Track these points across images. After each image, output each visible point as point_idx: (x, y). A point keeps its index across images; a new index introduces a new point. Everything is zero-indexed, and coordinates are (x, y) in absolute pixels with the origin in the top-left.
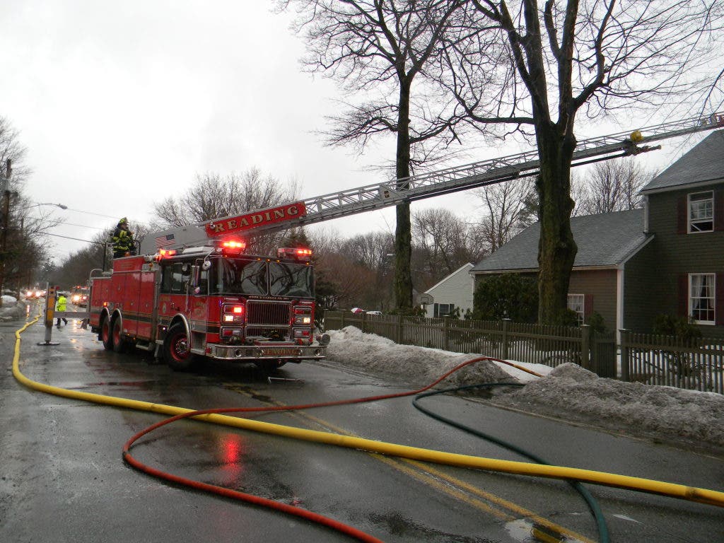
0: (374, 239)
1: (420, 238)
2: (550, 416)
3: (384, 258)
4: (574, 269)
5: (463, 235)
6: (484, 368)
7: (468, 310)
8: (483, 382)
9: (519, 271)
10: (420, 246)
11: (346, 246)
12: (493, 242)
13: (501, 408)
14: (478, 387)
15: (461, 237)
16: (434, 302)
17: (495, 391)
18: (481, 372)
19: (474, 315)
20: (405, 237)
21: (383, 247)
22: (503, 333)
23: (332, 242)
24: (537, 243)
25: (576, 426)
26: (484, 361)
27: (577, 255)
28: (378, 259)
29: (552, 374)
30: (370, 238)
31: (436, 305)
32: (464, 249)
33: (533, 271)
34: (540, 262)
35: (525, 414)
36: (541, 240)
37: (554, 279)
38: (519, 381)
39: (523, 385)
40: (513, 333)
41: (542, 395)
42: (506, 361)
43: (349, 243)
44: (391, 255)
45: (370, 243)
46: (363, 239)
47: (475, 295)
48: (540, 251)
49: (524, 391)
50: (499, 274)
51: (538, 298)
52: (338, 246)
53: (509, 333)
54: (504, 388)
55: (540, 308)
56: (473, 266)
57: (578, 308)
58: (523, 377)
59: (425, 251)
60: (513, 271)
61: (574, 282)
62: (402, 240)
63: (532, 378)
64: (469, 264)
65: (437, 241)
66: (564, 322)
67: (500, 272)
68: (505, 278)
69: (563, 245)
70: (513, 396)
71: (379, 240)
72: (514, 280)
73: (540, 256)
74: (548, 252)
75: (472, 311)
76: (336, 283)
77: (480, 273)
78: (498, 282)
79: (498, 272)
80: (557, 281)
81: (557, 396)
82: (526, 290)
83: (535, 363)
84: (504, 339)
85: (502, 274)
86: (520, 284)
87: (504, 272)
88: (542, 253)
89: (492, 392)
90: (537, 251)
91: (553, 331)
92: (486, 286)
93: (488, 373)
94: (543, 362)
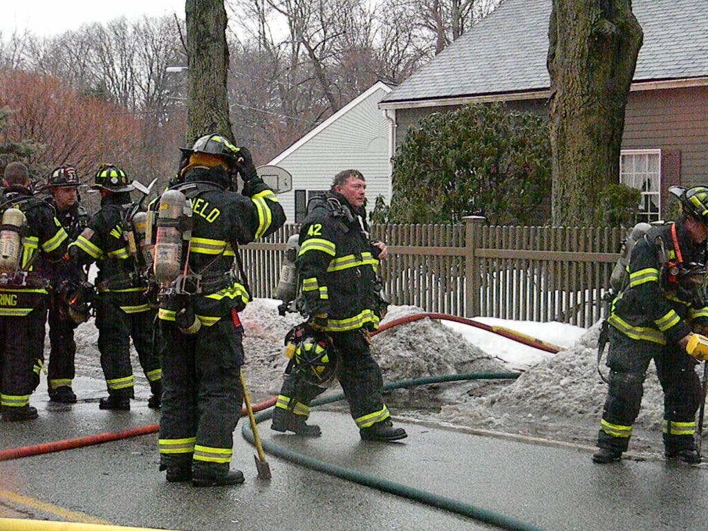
0: (130, 30)
1: (254, 24)
2: (580, 441)
3: (161, 80)
4: (634, 87)
5: (363, 13)
6: (421, 338)
7: (380, 200)
8: (420, 372)
9: (504, 98)
10: (254, 45)
11: (57, 52)
12: (440, 30)
13: (464, 431)
14: (406, 386)
15: (358, 20)
16: (296, 186)
17: (450, 394)
18: (414, 349)
19: (395, 209)
20: (210, 18)
21: (156, 50)
22: (467, 251)
23: (16, 42)
24: (545, 25)
25: (642, 460)
26: (420, 323)
27: (643, 54)
28: (144, 84)
29: (585, 344)
30: (119, 28)
31: (300, 194)
32: (366, 50)
33: (538, 95)
34: (552, 72)
35: (519, 440)
36: (554, 15)
37: (588, 113)
38: (507, 366)
39: (516, 376)
40: (492, 252)
41: (562, 394)
42: (477, 319)
43: (64, 44)
44: (179, 69)
45: (121, 39)
46: (101, 30)
47: (397, 162)
48: (554, 43)
49: (517, 386)
50: (455, 107)
51: (549, 164)
52: (34, 51)
53: (483, 252)
54: (470, 385)
55: (556, 188)
56: (388, 90)
57: (647, 185)
58: (515, 356)
59: (265, 58)
60: (489, 99)
61: (633, 116)
62: (201, 28)
63: (538, 356)
64: (380, 85)
65: (298, 28)
66: (612, 215)
67: (457, 102)
68: (469, 117)
69: (608, 27)
70: (493, 402)
71: (144, 34)
72: (490, 119)
73: (552, 56)
74: (572, 45)
75: (387, 202)
76: (33, 147)
77: (407, 105)
78: (453, 127)
79: (451, 102)
80: (592, 119)
81: (595, 394)
82: (522, 144)
83: (546, 320)
84: (469, 270)
85: (459, 106)
86: (506, 133)
87: (466, 100)
88: (558, 51)
89: (440, 396)
90: (545, 46)
91: (586, 240)
92: (422, 141)
93: (431, 352)
94: (563, 319)
